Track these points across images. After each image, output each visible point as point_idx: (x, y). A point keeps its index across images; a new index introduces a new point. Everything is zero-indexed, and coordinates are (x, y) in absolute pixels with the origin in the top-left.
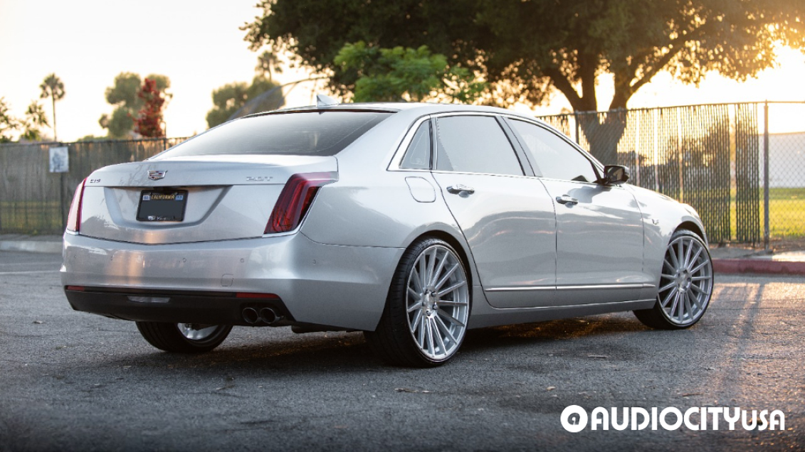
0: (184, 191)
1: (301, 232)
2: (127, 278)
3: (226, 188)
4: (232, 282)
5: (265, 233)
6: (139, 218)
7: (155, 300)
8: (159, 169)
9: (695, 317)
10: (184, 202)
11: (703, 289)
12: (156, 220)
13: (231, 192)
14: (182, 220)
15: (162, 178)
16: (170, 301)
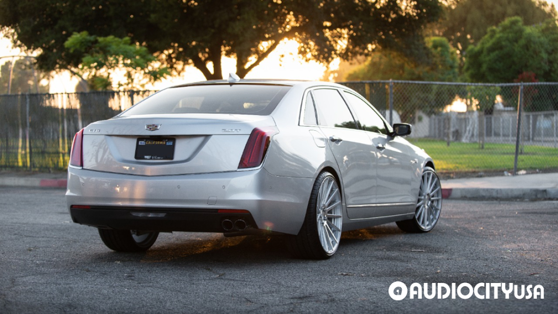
0: (173, 138)
1: (263, 168)
2: (132, 200)
3: (207, 136)
4: (216, 202)
5: (239, 168)
6: (136, 157)
7: (151, 215)
8: (155, 123)
9: (433, 224)
10: (173, 146)
11: (436, 205)
12: (151, 159)
13: (211, 139)
14: (172, 158)
15: (158, 129)
16: (166, 216)
